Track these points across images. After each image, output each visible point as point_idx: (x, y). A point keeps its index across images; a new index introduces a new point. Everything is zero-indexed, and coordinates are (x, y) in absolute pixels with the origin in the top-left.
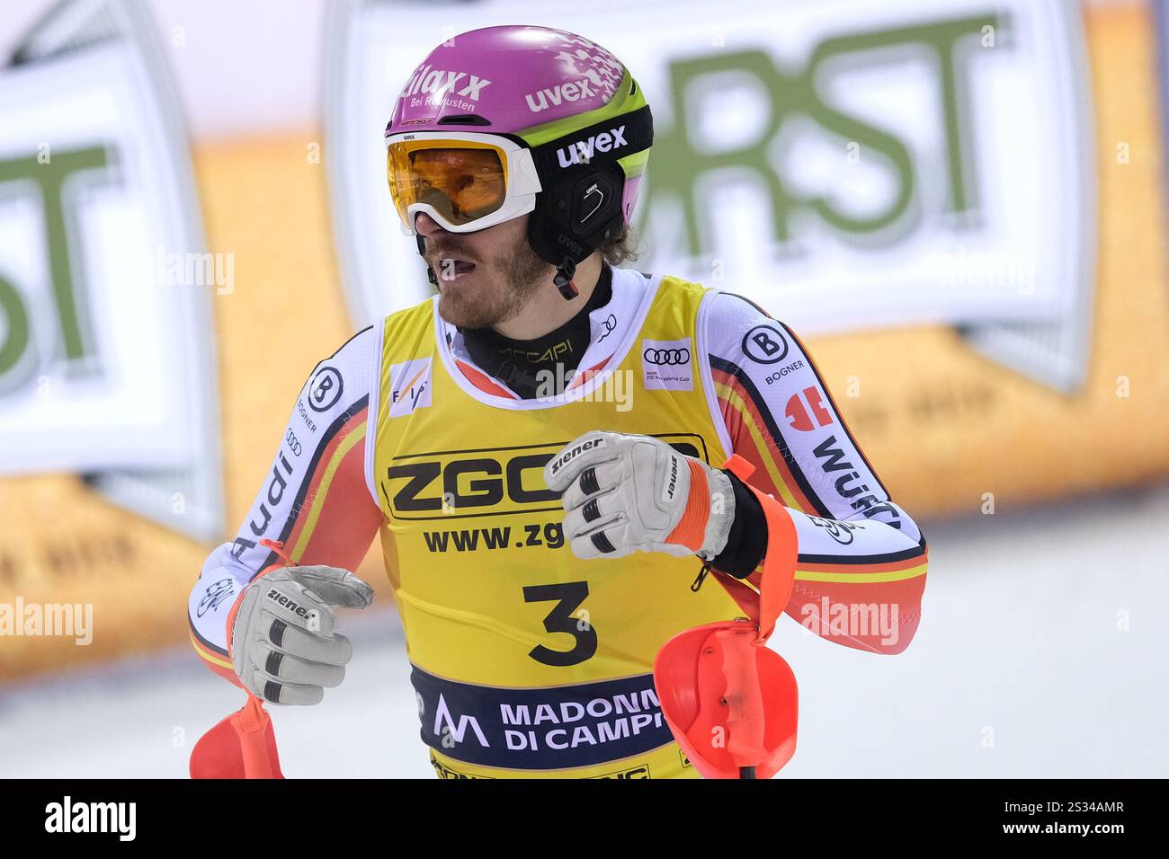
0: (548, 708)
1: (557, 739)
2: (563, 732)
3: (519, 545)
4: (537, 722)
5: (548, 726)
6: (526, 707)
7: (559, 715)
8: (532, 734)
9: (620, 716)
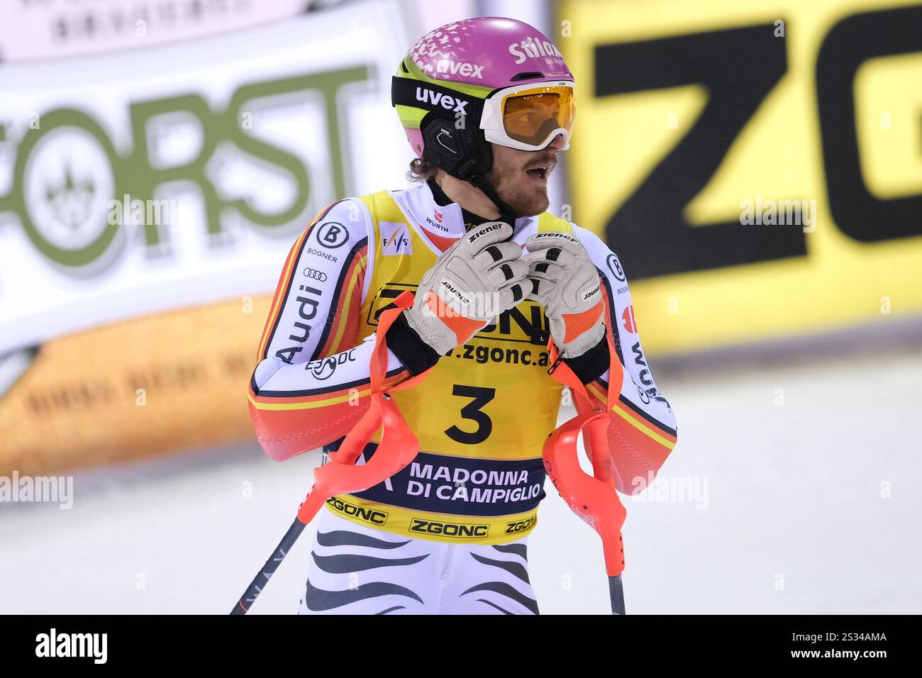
0: (446, 470)
1: (444, 492)
2: (450, 488)
3: (459, 356)
4: (436, 478)
5: (442, 481)
6: (432, 466)
7: (452, 476)
8: (429, 486)
9: (489, 487)
